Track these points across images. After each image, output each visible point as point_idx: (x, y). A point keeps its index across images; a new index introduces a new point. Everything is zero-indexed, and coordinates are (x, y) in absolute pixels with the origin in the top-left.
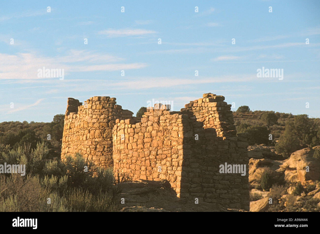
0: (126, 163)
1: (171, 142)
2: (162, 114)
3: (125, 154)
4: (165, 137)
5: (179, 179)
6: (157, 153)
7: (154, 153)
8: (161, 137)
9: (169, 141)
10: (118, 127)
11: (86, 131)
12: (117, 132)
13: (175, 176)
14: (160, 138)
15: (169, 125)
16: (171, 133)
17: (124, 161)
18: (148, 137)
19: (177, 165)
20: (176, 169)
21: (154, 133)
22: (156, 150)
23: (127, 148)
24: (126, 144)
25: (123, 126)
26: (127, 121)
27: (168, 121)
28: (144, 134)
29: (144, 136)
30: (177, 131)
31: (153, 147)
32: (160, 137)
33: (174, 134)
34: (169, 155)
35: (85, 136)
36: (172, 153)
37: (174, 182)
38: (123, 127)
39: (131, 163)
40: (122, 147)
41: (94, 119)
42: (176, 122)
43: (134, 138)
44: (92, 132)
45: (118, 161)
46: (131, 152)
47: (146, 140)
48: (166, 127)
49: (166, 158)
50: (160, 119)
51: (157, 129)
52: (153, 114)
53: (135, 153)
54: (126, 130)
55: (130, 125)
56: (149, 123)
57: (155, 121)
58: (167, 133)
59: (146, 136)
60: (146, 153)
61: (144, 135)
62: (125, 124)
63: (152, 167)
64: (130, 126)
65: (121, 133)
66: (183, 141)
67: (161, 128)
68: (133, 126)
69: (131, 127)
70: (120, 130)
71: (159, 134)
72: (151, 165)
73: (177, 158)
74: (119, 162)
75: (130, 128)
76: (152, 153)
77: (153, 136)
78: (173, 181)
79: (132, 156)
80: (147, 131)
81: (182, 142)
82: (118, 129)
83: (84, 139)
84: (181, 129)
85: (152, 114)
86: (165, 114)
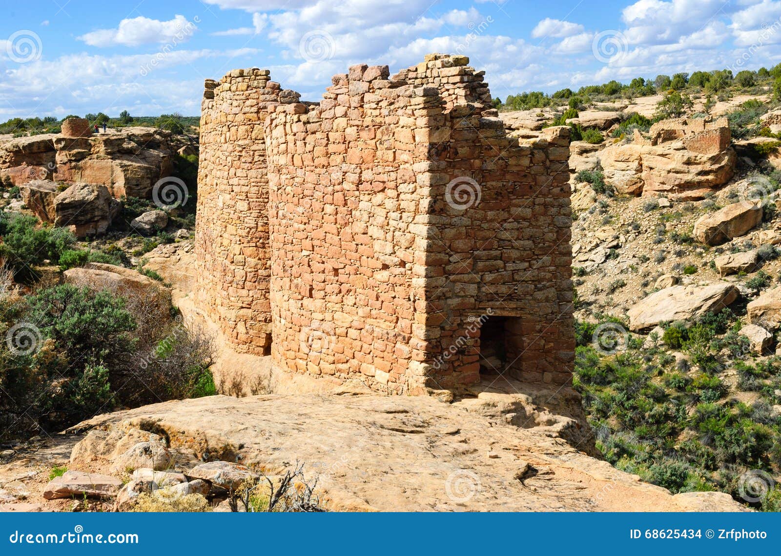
0: (292, 194)
1: (394, 152)
2: (371, 90)
3: (289, 176)
4: (378, 143)
5: (422, 243)
6: (360, 177)
7: (353, 177)
8: (369, 142)
9: (391, 152)
10: (272, 120)
11: (225, 129)
12: (271, 131)
13: (408, 236)
14: (366, 144)
15: (389, 112)
16: (394, 134)
17: (289, 189)
18: (337, 141)
19: (413, 208)
20: (410, 220)
21: (351, 132)
22: (358, 170)
23: (293, 164)
24: (290, 156)
25: (281, 118)
26: (291, 108)
27: (384, 104)
28: (327, 134)
29: (328, 140)
30: (412, 128)
31: (349, 164)
32: (365, 142)
33: (404, 135)
34: (392, 184)
35: (223, 136)
36: (399, 181)
37: (407, 248)
38: (284, 120)
39: (301, 196)
40: (283, 160)
41: (235, 109)
42: (407, 107)
43: (305, 143)
44: (233, 129)
45: (276, 189)
46: (300, 172)
47: (332, 148)
48: (381, 119)
49: (383, 190)
50: (365, 100)
51: (360, 123)
52: (346, 90)
53: (309, 176)
54: (288, 125)
55: (297, 115)
56: (340, 111)
57: (353, 105)
58: (382, 133)
59: (331, 140)
60: (334, 176)
61: (328, 137)
62: (287, 114)
63: (350, 209)
64: (295, 118)
65: (278, 132)
66: (429, 152)
67: (368, 121)
68: (304, 118)
69: (299, 121)
70: (276, 126)
71: (364, 135)
72: (346, 204)
73: (413, 193)
74: (278, 189)
75: (297, 122)
76: (348, 179)
77: (348, 139)
78: (403, 247)
79: (304, 181)
80: (335, 128)
81: (426, 154)
82: (273, 125)
83: (223, 141)
84: (423, 121)
85: (344, 90)
86: (376, 87)
